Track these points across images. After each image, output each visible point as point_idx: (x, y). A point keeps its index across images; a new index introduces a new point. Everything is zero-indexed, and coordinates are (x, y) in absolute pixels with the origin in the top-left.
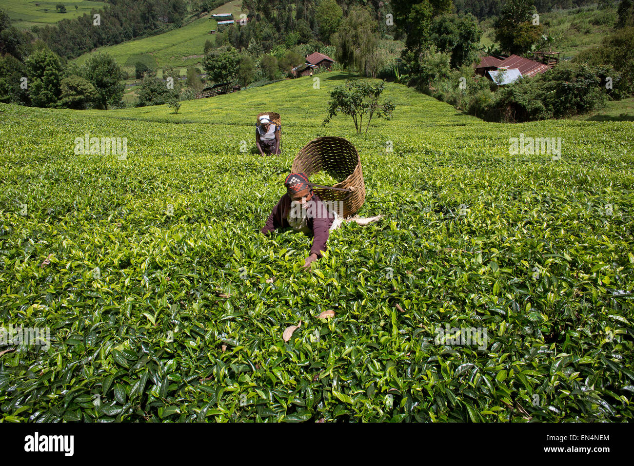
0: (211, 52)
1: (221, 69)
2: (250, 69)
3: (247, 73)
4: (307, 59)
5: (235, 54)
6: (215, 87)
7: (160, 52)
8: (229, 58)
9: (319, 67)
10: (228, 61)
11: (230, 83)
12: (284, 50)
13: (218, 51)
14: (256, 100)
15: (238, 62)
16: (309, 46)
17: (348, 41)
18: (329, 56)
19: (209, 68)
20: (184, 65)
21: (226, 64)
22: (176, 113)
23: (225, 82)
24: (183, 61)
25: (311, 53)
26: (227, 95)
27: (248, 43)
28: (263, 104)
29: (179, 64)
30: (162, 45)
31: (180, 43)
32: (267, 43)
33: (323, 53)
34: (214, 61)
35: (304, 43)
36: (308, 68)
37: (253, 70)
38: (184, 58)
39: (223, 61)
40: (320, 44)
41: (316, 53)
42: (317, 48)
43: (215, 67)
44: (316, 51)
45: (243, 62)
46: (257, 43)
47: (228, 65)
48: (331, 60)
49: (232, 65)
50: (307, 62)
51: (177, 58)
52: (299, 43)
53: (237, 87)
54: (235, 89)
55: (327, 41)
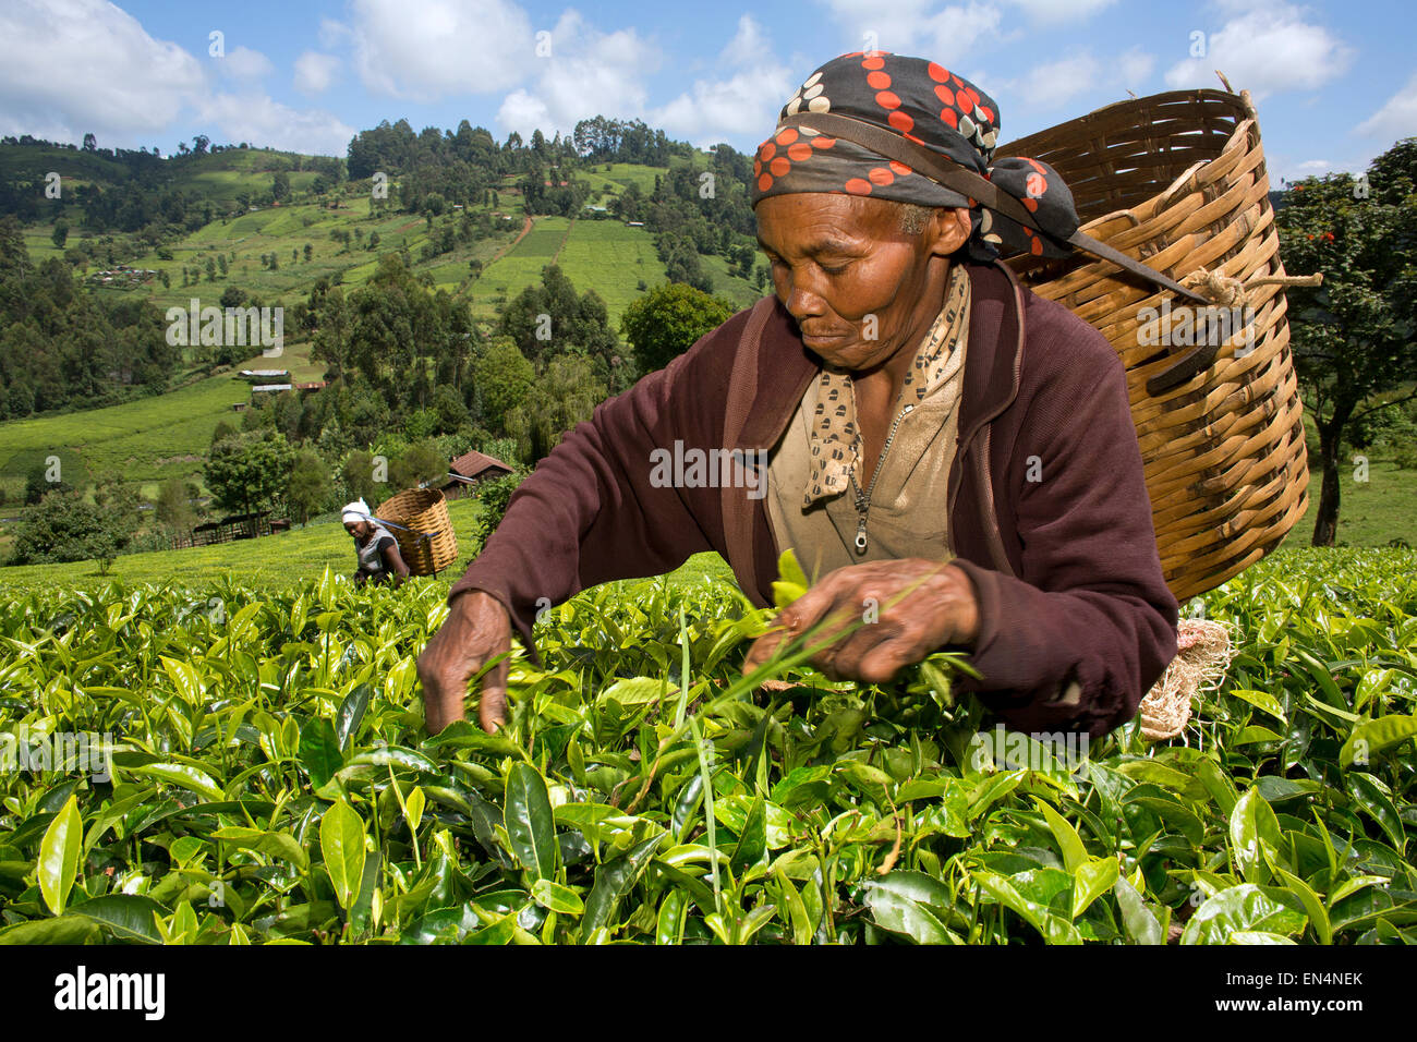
0: (225, 442)
1: (245, 480)
2: (316, 483)
3: (307, 492)
4: (452, 465)
5: (281, 447)
6: (227, 521)
7: (102, 445)
8: (266, 457)
9: (481, 482)
10: (264, 463)
11: (265, 514)
12: (402, 445)
13: (241, 441)
14: (323, 548)
15: (289, 467)
16: (458, 438)
17: (544, 424)
18: (503, 460)
19: (215, 478)
20: (159, 476)
21: (258, 469)
22: (103, 574)
23: (253, 511)
24: (157, 468)
25: (463, 453)
26: (254, 541)
27: (319, 428)
28: (337, 556)
29: (144, 474)
30: (107, 431)
31: (153, 428)
32: (364, 431)
33: (489, 453)
34: (228, 461)
35: (450, 432)
36: (456, 484)
37: (323, 485)
38: (160, 460)
39: (250, 462)
40: (484, 435)
41: (473, 454)
42: (476, 443)
43: (229, 475)
44: (474, 448)
45: (302, 465)
46: (343, 430)
47: (263, 471)
48: (507, 467)
49: (274, 473)
50: (453, 471)
51: (142, 460)
52: (437, 432)
53: (281, 522)
54: (275, 528)
55: (499, 429)
